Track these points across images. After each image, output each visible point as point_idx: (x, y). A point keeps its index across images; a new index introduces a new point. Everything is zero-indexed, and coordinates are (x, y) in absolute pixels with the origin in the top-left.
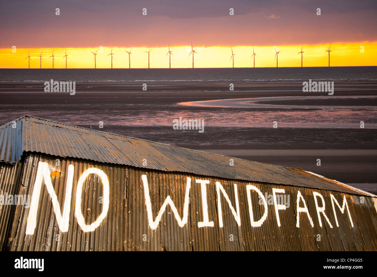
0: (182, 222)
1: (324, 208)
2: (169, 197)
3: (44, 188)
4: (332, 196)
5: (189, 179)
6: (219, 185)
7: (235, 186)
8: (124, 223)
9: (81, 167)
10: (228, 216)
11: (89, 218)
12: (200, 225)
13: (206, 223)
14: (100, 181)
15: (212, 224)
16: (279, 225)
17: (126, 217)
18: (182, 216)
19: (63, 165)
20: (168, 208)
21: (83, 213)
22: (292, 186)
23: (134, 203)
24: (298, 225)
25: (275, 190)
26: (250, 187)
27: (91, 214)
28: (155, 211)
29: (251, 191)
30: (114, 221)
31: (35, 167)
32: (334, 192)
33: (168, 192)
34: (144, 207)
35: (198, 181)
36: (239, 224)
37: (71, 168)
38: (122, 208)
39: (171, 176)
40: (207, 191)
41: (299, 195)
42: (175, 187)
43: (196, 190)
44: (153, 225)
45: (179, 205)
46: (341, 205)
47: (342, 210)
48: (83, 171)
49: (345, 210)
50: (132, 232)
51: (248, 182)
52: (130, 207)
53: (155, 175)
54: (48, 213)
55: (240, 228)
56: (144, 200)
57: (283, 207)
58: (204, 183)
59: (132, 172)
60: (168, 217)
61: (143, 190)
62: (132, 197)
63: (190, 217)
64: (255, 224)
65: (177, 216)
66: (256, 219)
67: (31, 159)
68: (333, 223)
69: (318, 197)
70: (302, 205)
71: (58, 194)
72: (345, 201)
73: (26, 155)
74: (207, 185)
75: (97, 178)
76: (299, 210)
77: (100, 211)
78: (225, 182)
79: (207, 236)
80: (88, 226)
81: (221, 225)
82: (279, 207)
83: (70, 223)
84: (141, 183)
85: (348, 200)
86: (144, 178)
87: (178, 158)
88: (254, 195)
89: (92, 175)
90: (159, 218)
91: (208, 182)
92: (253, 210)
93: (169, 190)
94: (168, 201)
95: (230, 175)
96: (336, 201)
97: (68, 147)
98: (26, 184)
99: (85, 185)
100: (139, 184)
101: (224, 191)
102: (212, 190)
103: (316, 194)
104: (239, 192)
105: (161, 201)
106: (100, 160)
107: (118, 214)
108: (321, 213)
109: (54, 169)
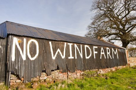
0: (63, 57)
1: (109, 53)
2: (59, 49)
3: (16, 46)
4: (113, 49)
5: (65, 43)
6: (76, 45)
7: (81, 45)
8: (44, 57)
9: (28, 39)
10: (78, 55)
11: (32, 56)
12: (69, 58)
13: (71, 57)
14: (35, 44)
15: (73, 58)
16: (95, 58)
17: (45, 55)
18: (63, 55)
19: (22, 39)
20: (59, 52)
21: (30, 54)
22: (100, 46)
23: (47, 51)
24: (101, 58)
25: (94, 47)
26: (86, 46)
27: (33, 54)
28: (54, 54)
29: (86, 47)
30: (41, 56)
31: (12, 39)
32: (113, 48)
33: (59, 48)
34: (50, 52)
35: (69, 44)
36: (82, 58)
37: (25, 39)
38: (43, 53)
39: (59, 42)
40: (72, 47)
41: (102, 48)
42: (61, 46)
43: (68, 47)
44: (54, 58)
45: (62, 52)
46: (115, 52)
47: (115, 53)
48: (29, 40)
49: (116, 53)
50: (47, 60)
51: (85, 44)
52: (46, 52)
53: (54, 42)
54: (18, 54)
55: (82, 59)
56: (50, 50)
57: (96, 52)
58: (70, 45)
59: (46, 41)
60: (59, 55)
61: (50, 47)
62: (46, 49)
63: (66, 56)
64: (87, 58)
65: (61, 55)
66: (88, 56)
67: (10, 36)
68: (112, 57)
69: (108, 49)
70: (103, 52)
71: (21, 48)
72: (116, 50)
73: (8, 35)
74: (72, 45)
75: (34, 43)
76: (102, 53)
77: (36, 54)
78: (78, 44)
79: (71, 61)
80: (32, 58)
81: (76, 58)
82: (95, 52)
83: (26, 57)
84: (49, 44)
85: (118, 50)
86: (50, 43)
87: (62, 36)
88: (87, 48)
89: (32, 42)
90: (55, 56)
91: (72, 44)
92: (87, 53)
93: (59, 47)
94: (59, 50)
95: (79, 42)
96: (114, 51)
97: (23, 32)
98: (10, 45)
99: (30, 45)
100: (49, 45)
101: (77, 47)
102: (73, 47)
103: (107, 48)
104: (82, 47)
105: (56, 50)
106: (35, 37)
107: (42, 55)
108: (108, 54)
109: (19, 40)
